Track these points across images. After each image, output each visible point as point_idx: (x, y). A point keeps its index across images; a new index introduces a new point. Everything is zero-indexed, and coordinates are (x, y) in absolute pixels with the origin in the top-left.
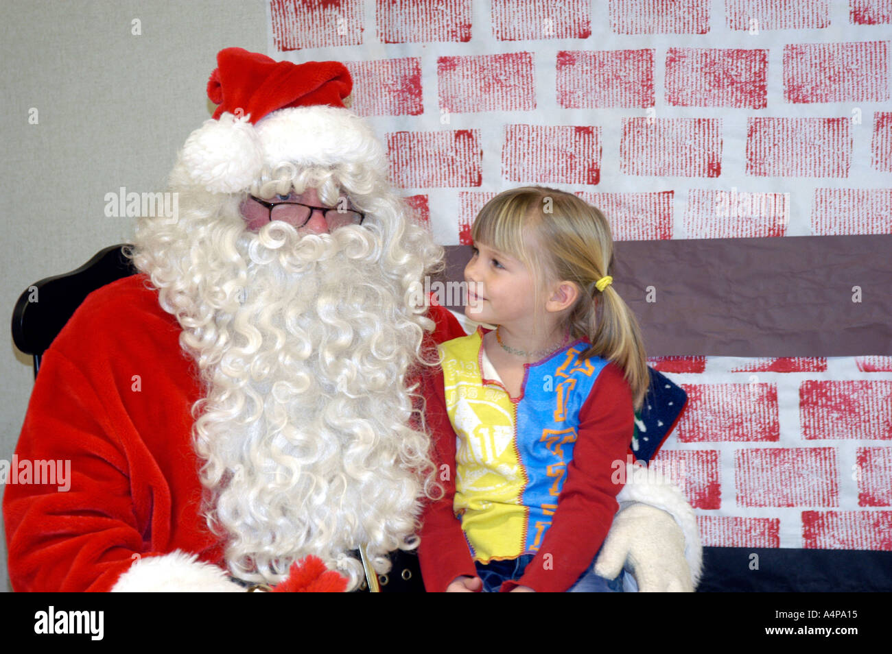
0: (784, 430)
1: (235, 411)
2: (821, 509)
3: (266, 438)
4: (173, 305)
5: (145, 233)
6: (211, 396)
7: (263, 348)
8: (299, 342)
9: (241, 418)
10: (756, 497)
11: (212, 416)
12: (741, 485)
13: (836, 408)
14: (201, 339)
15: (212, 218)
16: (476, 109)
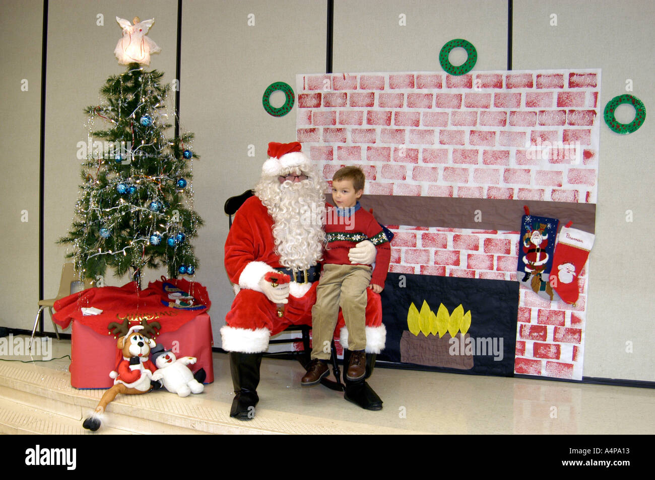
0: (417, 245)
1: (282, 226)
2: (425, 265)
3: (290, 232)
4: (265, 204)
5: (257, 188)
6: (276, 224)
7: (287, 211)
8: (295, 209)
9: (284, 227)
10: (409, 261)
11: (276, 228)
12: (406, 258)
13: (431, 240)
14: (272, 211)
15: (272, 182)
16: (346, 160)
